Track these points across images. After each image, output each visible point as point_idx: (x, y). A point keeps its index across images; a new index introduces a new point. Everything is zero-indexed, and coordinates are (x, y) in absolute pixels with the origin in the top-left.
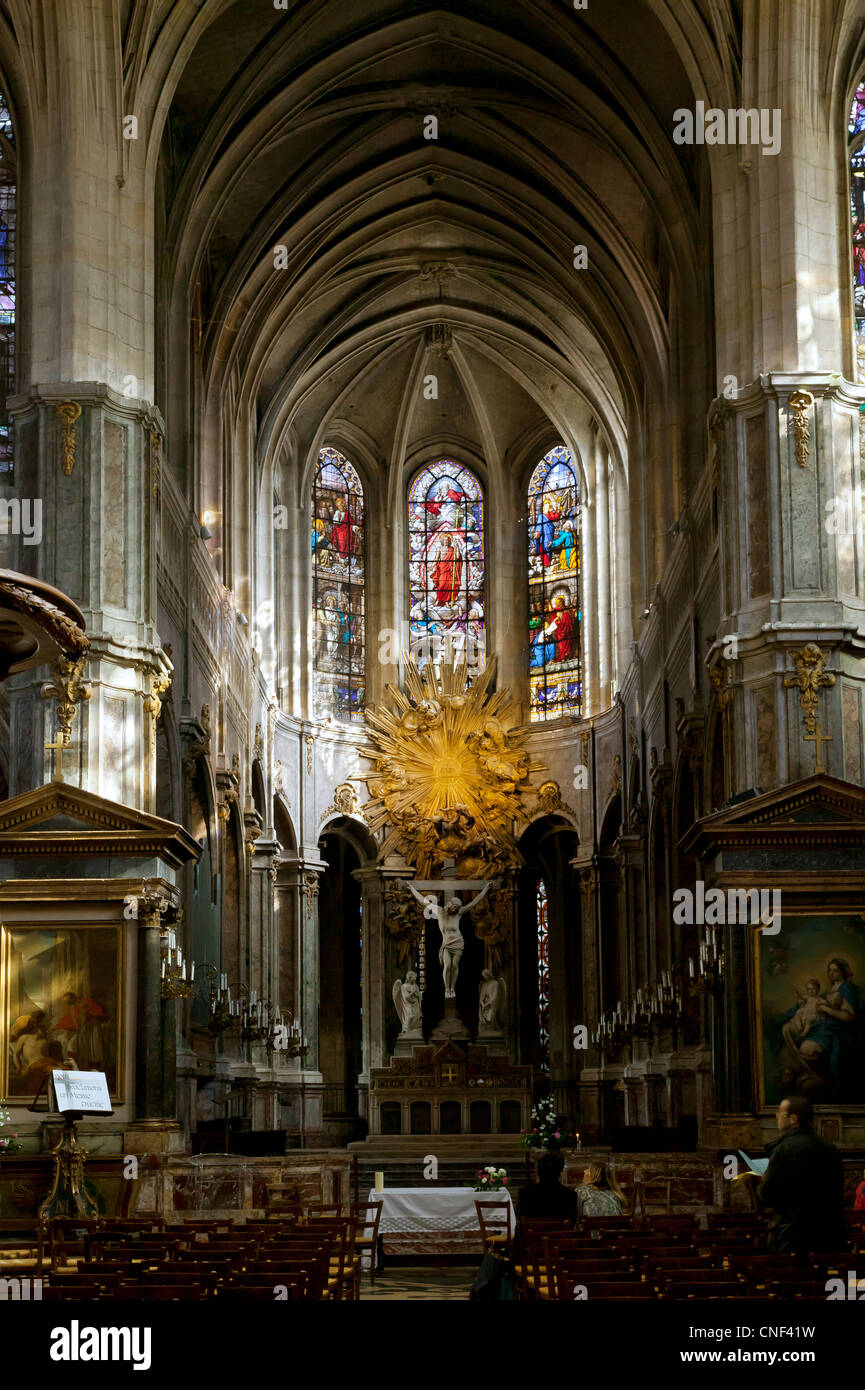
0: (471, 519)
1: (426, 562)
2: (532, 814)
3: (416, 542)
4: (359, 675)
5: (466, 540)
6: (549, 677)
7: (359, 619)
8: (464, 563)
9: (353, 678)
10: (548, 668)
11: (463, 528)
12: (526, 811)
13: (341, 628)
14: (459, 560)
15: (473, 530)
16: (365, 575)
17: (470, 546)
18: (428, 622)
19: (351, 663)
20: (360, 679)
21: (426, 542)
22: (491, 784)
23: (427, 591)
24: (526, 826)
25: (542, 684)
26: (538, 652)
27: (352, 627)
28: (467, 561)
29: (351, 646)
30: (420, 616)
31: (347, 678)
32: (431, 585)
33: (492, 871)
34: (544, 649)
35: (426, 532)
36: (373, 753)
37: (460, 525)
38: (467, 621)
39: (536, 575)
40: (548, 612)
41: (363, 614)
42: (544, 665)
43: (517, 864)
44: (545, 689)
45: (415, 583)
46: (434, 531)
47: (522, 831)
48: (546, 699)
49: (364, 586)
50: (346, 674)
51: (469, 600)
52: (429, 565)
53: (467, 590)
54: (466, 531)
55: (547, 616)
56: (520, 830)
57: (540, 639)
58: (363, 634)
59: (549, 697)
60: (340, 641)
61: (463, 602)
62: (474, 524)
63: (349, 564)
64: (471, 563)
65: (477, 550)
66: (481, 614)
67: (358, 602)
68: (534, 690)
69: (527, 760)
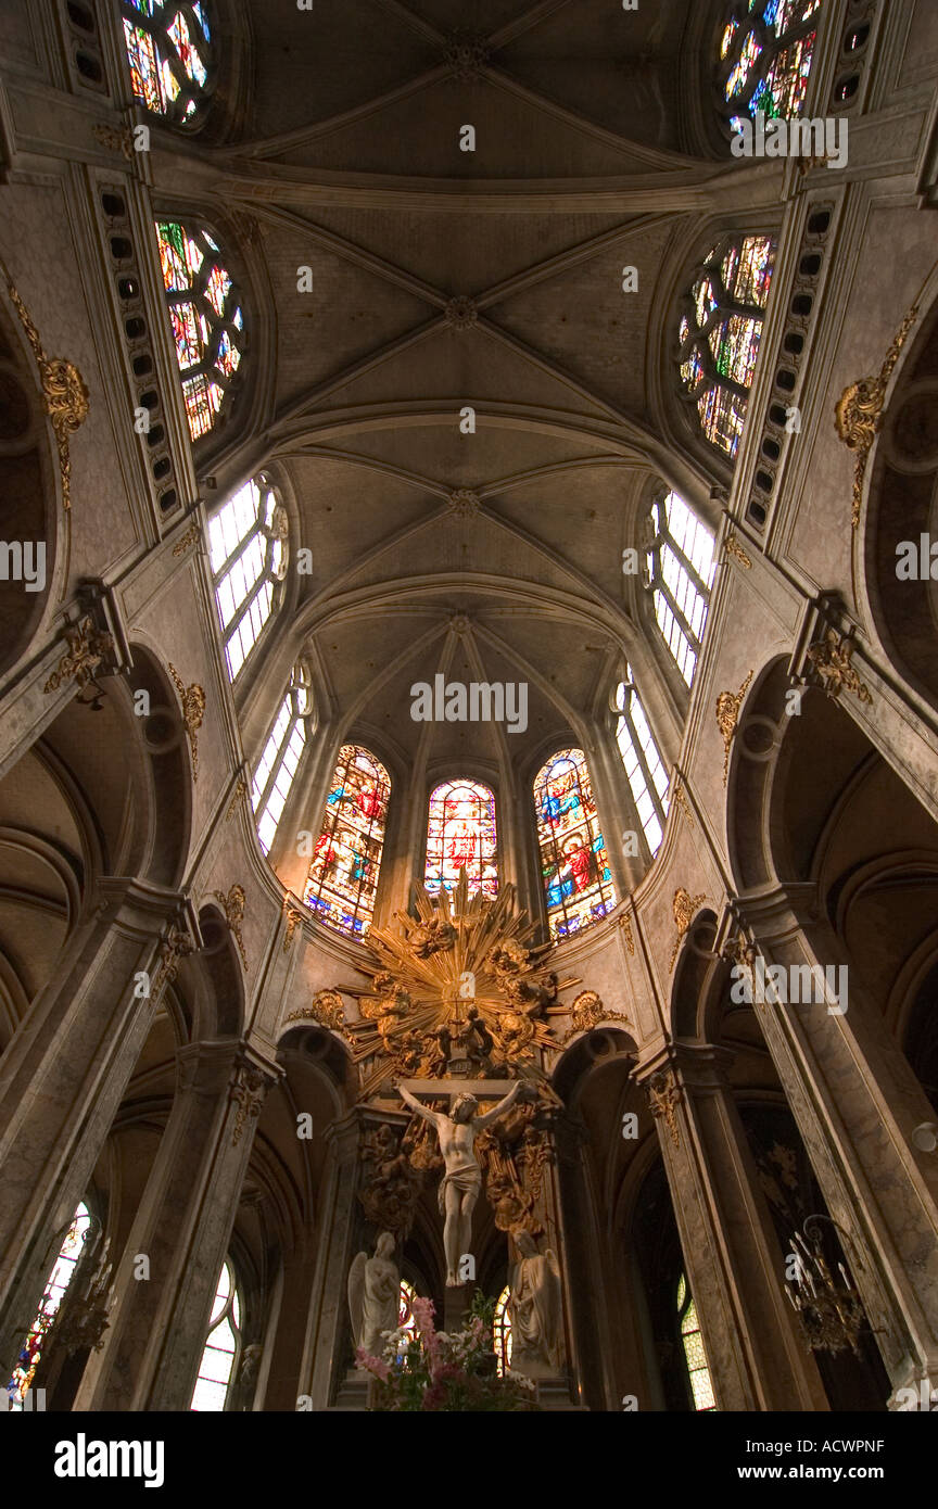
0: (484, 812)
1: (443, 838)
2: (566, 1039)
3: (434, 825)
4: (367, 909)
5: (480, 824)
6: (568, 910)
7: (374, 866)
8: (478, 840)
9: (359, 909)
10: (566, 903)
11: (477, 817)
12: (559, 1037)
13: (355, 866)
14: (474, 838)
15: (486, 818)
16: (385, 836)
17: (483, 828)
18: (442, 880)
19: (360, 895)
20: (368, 913)
21: (444, 826)
22: (512, 1006)
23: (442, 858)
24: (560, 1055)
25: (562, 918)
26: (555, 895)
27: (366, 868)
28: (481, 838)
29: (363, 883)
30: (436, 876)
31: (354, 907)
32: (447, 854)
33: (518, 1116)
34: (561, 889)
35: (444, 819)
36: (371, 969)
37: (474, 815)
38: (481, 880)
39: (547, 837)
40: (562, 859)
41: (379, 862)
42: (562, 901)
43: (552, 1103)
44: (567, 922)
45: (431, 852)
46: (451, 819)
47: (555, 1063)
48: (568, 931)
49: (383, 844)
50: (353, 903)
51: (482, 865)
52: (445, 840)
53: (481, 858)
54: (480, 819)
55: (559, 861)
56: (552, 1063)
57: (556, 881)
58: (377, 877)
59: (570, 928)
60: (352, 874)
61: (477, 867)
62: (487, 815)
63: (371, 823)
64: (484, 840)
65: (490, 830)
66: (495, 875)
67: (375, 852)
68: (553, 927)
69: (554, 979)
